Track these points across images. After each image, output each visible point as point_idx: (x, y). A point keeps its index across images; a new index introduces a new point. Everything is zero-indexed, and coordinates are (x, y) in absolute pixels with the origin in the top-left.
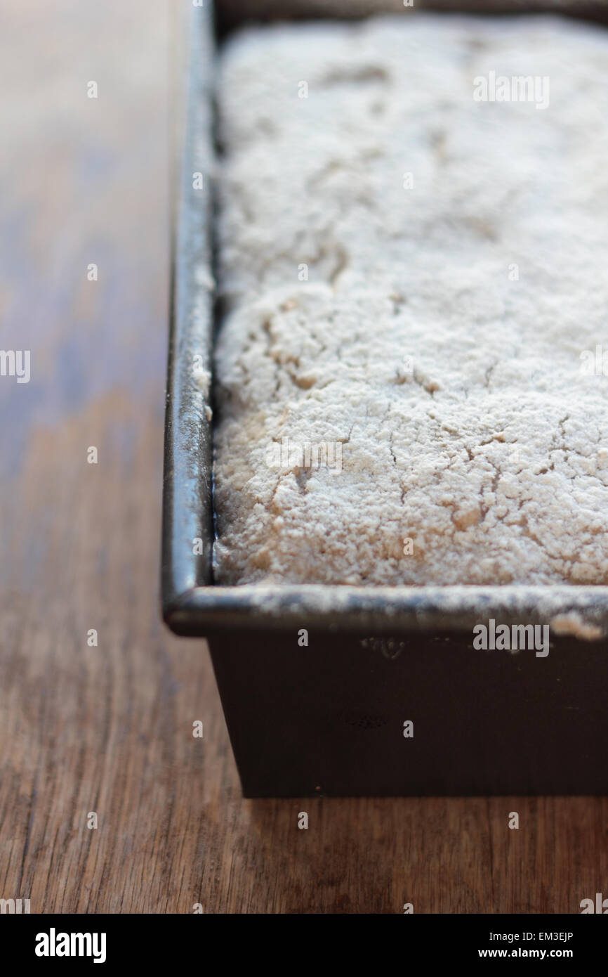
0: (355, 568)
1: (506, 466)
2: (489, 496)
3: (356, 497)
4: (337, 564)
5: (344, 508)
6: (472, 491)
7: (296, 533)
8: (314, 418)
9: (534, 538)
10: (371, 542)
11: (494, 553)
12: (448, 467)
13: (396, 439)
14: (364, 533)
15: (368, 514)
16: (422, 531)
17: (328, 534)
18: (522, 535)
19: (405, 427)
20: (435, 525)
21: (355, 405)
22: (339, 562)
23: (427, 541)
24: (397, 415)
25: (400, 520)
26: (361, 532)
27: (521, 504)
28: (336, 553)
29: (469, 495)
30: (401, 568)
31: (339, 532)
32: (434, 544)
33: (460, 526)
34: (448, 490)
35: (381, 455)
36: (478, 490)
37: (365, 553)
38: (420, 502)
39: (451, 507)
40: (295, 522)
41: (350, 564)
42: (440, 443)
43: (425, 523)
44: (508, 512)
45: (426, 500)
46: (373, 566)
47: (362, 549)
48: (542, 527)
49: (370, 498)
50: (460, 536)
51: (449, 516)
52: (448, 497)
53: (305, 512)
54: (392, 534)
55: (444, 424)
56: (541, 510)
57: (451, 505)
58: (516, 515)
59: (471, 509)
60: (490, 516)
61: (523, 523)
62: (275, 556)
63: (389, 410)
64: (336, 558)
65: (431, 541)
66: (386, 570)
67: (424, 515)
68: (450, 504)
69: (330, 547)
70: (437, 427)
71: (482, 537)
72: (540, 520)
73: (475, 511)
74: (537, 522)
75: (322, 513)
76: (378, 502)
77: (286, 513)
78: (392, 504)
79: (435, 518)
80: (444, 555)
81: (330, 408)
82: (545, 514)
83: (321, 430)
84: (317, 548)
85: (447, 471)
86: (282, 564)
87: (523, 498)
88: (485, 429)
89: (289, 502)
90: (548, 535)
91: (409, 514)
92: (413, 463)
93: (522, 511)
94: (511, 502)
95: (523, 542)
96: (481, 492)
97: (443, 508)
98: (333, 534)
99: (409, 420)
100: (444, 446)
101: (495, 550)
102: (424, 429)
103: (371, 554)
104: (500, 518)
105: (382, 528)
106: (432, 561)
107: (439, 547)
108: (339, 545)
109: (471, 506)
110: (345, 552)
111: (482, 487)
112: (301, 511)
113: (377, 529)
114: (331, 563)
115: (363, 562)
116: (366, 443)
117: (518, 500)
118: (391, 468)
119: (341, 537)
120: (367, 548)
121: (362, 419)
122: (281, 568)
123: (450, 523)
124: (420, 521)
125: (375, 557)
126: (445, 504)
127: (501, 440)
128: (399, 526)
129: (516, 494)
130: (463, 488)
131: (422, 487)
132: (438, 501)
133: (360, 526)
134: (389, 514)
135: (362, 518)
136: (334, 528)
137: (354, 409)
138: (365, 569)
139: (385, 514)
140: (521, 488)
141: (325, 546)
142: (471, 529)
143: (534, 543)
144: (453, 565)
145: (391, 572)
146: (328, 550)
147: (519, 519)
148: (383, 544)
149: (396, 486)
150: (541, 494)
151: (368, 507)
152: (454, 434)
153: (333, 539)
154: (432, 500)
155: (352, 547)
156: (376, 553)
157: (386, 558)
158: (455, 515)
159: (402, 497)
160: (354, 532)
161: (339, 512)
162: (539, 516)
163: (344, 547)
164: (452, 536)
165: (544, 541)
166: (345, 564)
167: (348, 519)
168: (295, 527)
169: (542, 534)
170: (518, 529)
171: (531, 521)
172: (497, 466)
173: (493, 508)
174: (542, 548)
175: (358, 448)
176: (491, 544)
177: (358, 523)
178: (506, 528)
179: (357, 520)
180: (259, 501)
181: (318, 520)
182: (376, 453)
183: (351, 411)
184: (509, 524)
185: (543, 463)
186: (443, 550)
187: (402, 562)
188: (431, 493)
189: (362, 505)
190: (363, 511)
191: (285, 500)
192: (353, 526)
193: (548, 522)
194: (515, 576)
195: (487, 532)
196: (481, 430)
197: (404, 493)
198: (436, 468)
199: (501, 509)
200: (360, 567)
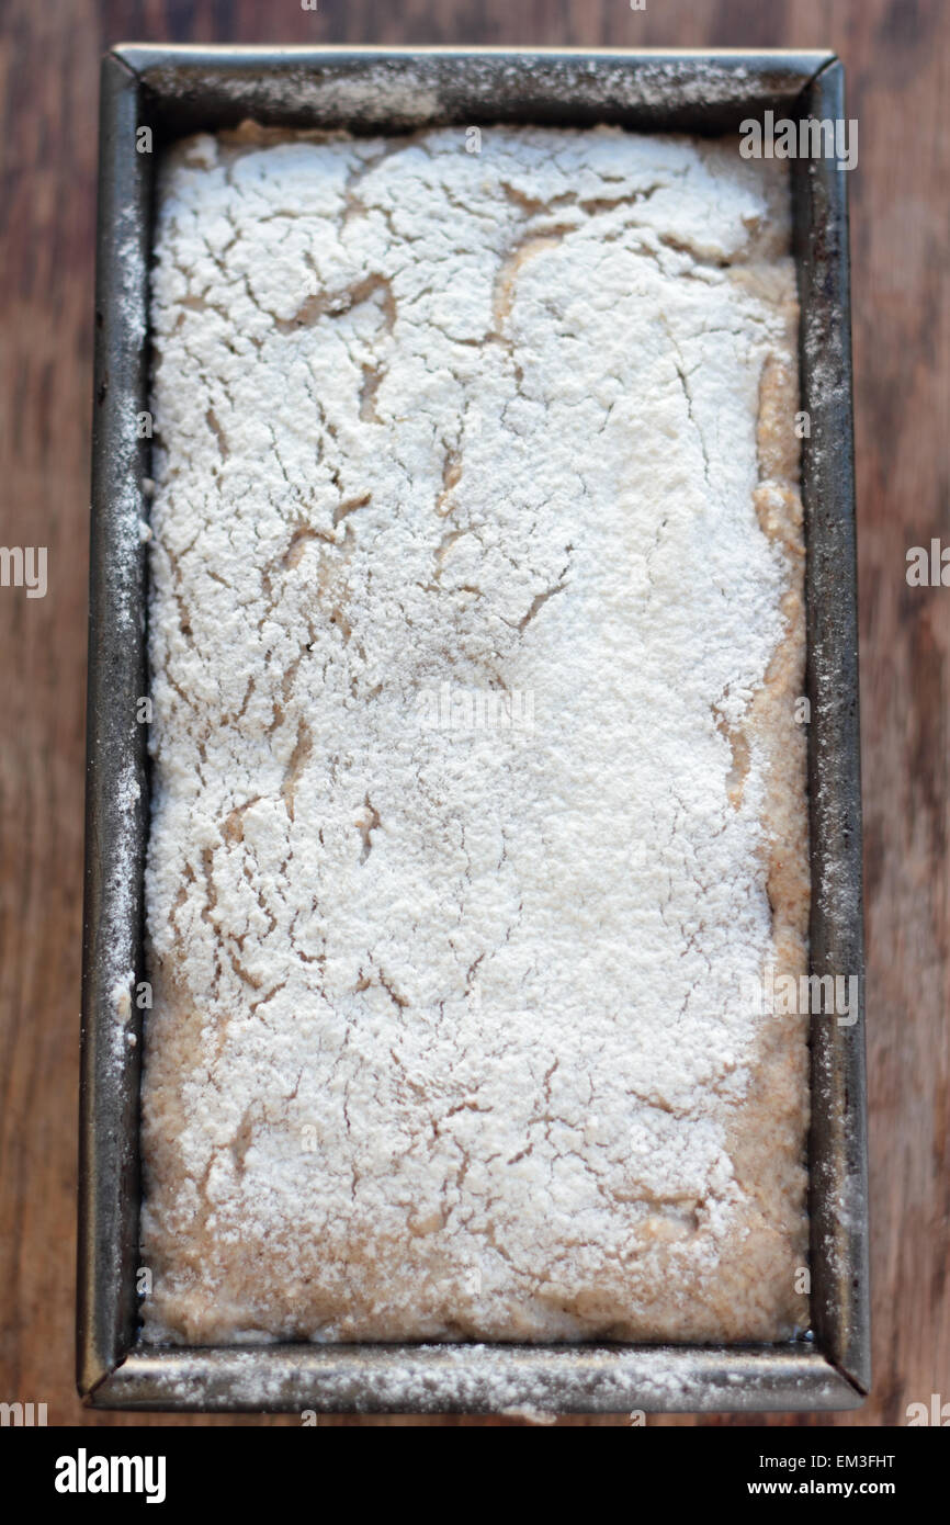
0: (297, 1273)
1: (476, 1151)
2: (453, 1194)
3: (302, 1179)
4: (276, 1269)
5: (288, 1196)
6: (433, 1188)
7: (230, 1238)
8: (256, 1057)
9: (502, 1251)
10: (317, 1243)
11: (453, 1270)
12: (408, 1152)
13: (352, 1092)
14: (308, 1231)
15: (314, 1207)
16: (373, 1239)
17: (267, 1234)
18: (486, 1245)
19: (363, 1076)
20: (388, 1231)
21: (306, 1036)
22: (278, 1268)
23: (378, 1248)
24: (355, 1053)
25: (349, 1219)
26: (306, 1230)
27: (489, 1204)
28: (275, 1257)
29: (429, 1196)
30: (348, 1274)
31: (278, 1232)
32: (386, 1253)
33: (419, 1233)
34: (405, 1186)
35: (333, 1119)
36: (440, 1186)
37: (309, 1255)
38: (374, 1201)
39: (408, 1208)
40: (230, 1221)
41: (292, 1269)
42: (401, 1107)
43: (377, 1230)
44: (473, 1215)
45: (379, 1198)
46: (317, 1270)
47: (305, 1252)
48: (511, 1236)
49: (318, 1183)
50: (417, 1243)
51: (404, 1221)
52: (405, 1196)
53: (243, 1205)
54: (339, 1238)
55: (409, 1076)
56: (511, 1214)
57: (410, 1208)
58: (480, 1222)
59: (430, 1215)
60: (453, 1220)
61: (489, 1230)
62: (207, 1266)
63: (346, 1042)
64: (276, 1262)
65: (383, 1249)
66: (331, 1276)
67: (377, 1220)
68: (408, 1204)
69: (269, 1250)
70: (400, 1079)
71: (442, 1247)
72: (509, 1227)
73: (436, 1215)
74: (505, 1229)
75: (260, 1207)
76: (326, 1189)
77: (220, 1208)
78: (342, 1197)
79: (388, 1224)
80: (398, 1266)
81: (276, 1043)
82: (515, 1219)
83: (264, 1079)
84: (254, 1252)
85: (407, 1158)
86: (213, 1279)
87: (492, 1196)
88: (457, 1089)
89: (224, 1194)
90: (517, 1247)
91: (360, 1216)
92: (369, 1137)
93: (489, 1216)
94: (477, 1201)
95: (487, 1256)
96: (444, 1189)
97: (398, 1209)
98: (273, 1235)
99: (369, 1064)
100: (406, 1113)
101: (455, 1265)
102: (385, 1081)
103: (315, 1256)
104: (464, 1222)
105: (329, 1228)
106: (384, 1273)
107: (393, 1255)
108: (278, 1248)
109: (431, 1211)
110: (286, 1255)
111: (446, 1181)
112: (237, 1206)
113: (323, 1227)
114: (270, 1268)
115: (306, 1265)
116: (316, 1100)
117: (486, 1198)
118: (344, 1139)
119: (281, 1240)
120: (312, 1249)
121: (312, 1058)
122: (213, 1284)
123: (406, 1229)
124: (371, 1227)
125: (319, 1260)
126: (401, 1204)
127: (474, 1107)
128: (348, 1229)
129: (484, 1191)
130: (424, 1184)
131: (377, 1177)
132: (395, 1201)
133: (304, 1223)
134: (339, 1209)
135: (308, 1212)
136: (274, 1227)
137: (304, 1043)
138: (307, 1273)
139: (333, 1210)
140: (488, 1184)
141: (264, 1250)
142: (430, 1236)
143: (501, 1257)
144: (407, 1284)
145: (337, 1278)
146: (267, 1254)
147: (484, 1226)
148: (329, 1247)
149: (347, 1168)
150: (512, 1193)
151: (314, 1195)
152: (419, 1092)
153: (271, 1243)
154: (386, 1198)
155: (294, 1248)
156: (321, 1256)
157: (332, 1260)
158: (412, 1219)
159: (354, 1184)
160: (297, 1230)
161: (280, 1203)
162: (509, 1223)
163: (285, 1250)
164: (408, 1243)
165: (511, 1254)
166: (286, 1270)
167: (289, 1213)
168: (229, 1228)
169: (511, 1243)
170: (482, 1239)
171: (499, 1230)
172: (465, 1149)
173: (456, 1209)
174: (510, 1263)
175: (306, 1108)
176: (451, 1256)
177: (301, 1219)
178: (469, 1238)
179: (301, 1215)
180: (190, 1176)
181: (256, 1218)
182: (327, 1115)
183: (300, 1047)
184: (474, 1233)
185: (520, 1145)
186: (396, 1260)
187: (350, 1267)
188: (387, 1188)
189: (308, 1191)
190: (309, 1202)
191: (219, 1193)
192: (296, 1223)
193: (518, 1230)
194: (475, 1299)
195: (447, 1240)
196: (452, 1088)
197: (356, 1179)
198: (394, 1153)
199: (465, 1211)
200: (302, 1270)
